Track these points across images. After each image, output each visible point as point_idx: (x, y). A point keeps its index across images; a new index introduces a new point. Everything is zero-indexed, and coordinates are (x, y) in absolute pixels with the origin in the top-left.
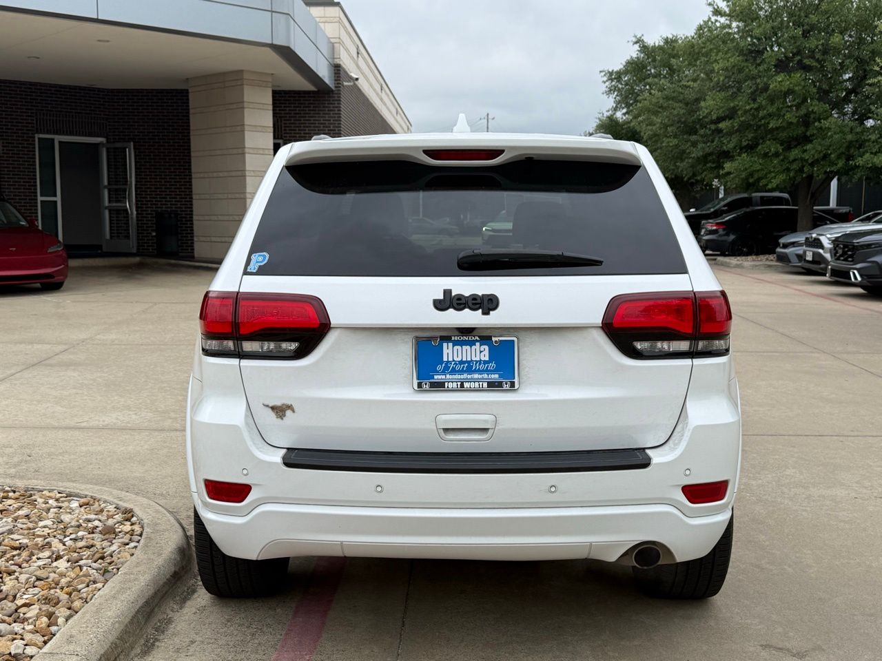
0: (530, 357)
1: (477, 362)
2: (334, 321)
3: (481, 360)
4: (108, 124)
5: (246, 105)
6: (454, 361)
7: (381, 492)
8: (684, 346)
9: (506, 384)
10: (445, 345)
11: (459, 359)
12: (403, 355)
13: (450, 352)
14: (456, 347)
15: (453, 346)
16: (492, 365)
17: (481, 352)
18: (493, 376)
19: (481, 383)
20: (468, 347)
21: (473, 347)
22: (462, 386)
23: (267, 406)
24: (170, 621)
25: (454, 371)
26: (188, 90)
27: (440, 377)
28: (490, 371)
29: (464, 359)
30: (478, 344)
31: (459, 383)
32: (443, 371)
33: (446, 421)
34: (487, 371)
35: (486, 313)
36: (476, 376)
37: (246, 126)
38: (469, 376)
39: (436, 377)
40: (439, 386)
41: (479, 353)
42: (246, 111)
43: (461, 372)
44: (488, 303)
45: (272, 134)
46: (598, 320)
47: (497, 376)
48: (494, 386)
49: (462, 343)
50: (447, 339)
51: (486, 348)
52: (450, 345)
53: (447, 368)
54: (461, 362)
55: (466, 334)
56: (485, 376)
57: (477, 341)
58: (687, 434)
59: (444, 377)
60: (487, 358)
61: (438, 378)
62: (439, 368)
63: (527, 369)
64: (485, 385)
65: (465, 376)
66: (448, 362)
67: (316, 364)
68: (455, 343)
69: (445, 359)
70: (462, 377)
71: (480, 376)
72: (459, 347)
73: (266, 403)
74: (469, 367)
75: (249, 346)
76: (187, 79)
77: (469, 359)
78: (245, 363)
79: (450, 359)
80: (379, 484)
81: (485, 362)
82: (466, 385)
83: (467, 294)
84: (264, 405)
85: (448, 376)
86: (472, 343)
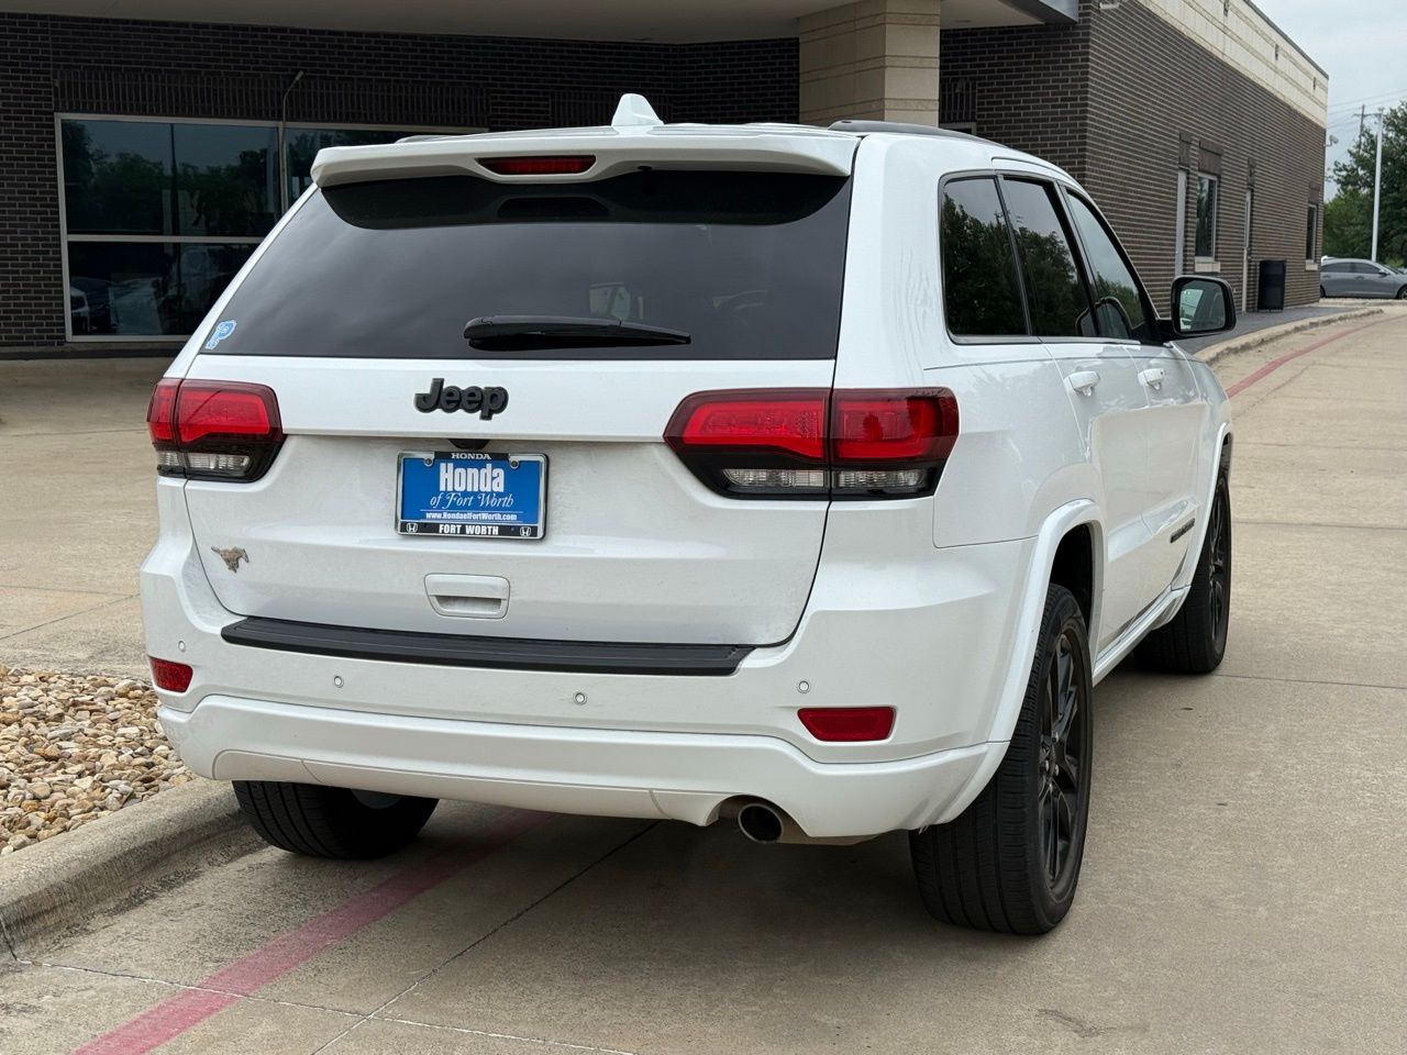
1: (487, 493)
2: (287, 425)
3: (493, 492)
4: (673, 107)
5: (888, 61)
6: (454, 491)
10: (443, 465)
11: (462, 489)
13: (451, 479)
14: (458, 470)
15: (455, 468)
16: (508, 500)
17: (493, 478)
18: (509, 517)
19: (490, 528)
20: (475, 471)
21: (483, 471)
22: (463, 530)
23: (216, 551)
24: (195, 875)
25: (454, 508)
26: (798, 39)
27: (434, 516)
28: (506, 509)
29: (469, 489)
30: (489, 466)
31: (459, 527)
32: (439, 508)
34: (499, 509)
35: (487, 417)
36: (485, 516)
37: (886, 102)
38: (475, 517)
39: (428, 515)
40: (429, 530)
41: (491, 480)
42: (888, 72)
43: (464, 509)
44: (490, 401)
45: (936, 114)
47: (514, 517)
48: (508, 532)
51: (501, 472)
52: (451, 465)
53: (444, 502)
54: (465, 494)
55: (472, 450)
56: (498, 516)
59: (439, 516)
60: (501, 489)
61: (431, 517)
62: (434, 501)
63: (560, 509)
64: (496, 530)
65: (469, 515)
66: (446, 492)
67: (270, 489)
68: (458, 464)
69: (442, 488)
70: (465, 516)
71: (491, 517)
72: (462, 470)
73: (216, 546)
74: (474, 501)
76: (798, 18)
77: (476, 490)
79: (450, 489)
81: (499, 495)
82: (469, 530)
83: (463, 387)
84: (212, 549)
85: (445, 515)
86: (480, 465)
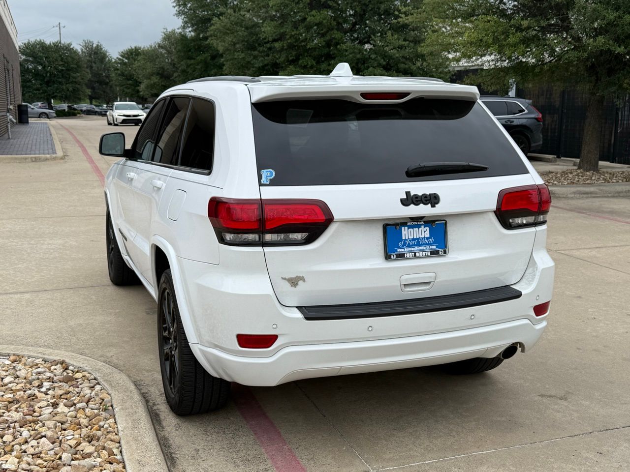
0: (454, 233)
1: (422, 238)
3: (425, 237)
6: (409, 239)
7: (372, 330)
8: (530, 219)
9: (441, 252)
10: (403, 228)
12: (376, 237)
13: (407, 233)
14: (410, 230)
16: (432, 240)
17: (425, 232)
20: (417, 229)
21: (420, 229)
22: (415, 255)
23: (285, 279)
25: (409, 246)
27: (401, 250)
28: (431, 244)
29: (415, 237)
30: (423, 226)
31: (413, 254)
32: (403, 246)
33: (406, 280)
34: (428, 244)
35: (433, 206)
36: (422, 248)
38: (419, 248)
39: (398, 250)
41: (424, 232)
43: (414, 246)
44: (432, 200)
46: (494, 206)
47: (435, 247)
48: (434, 253)
49: (413, 227)
50: (404, 224)
52: (406, 228)
53: (405, 244)
54: (413, 239)
56: (428, 247)
57: (422, 224)
58: (538, 274)
59: (403, 250)
60: (428, 236)
61: (400, 251)
62: (400, 244)
63: (451, 241)
64: (429, 253)
65: (416, 248)
66: (405, 240)
68: (410, 227)
69: (404, 238)
70: (414, 249)
71: (425, 248)
72: (411, 229)
73: (284, 277)
74: (418, 242)
75: (268, 237)
77: (418, 237)
78: (267, 249)
79: (407, 238)
80: (371, 325)
81: (428, 238)
82: (418, 254)
84: (282, 278)
85: (406, 249)
86: (419, 226)
